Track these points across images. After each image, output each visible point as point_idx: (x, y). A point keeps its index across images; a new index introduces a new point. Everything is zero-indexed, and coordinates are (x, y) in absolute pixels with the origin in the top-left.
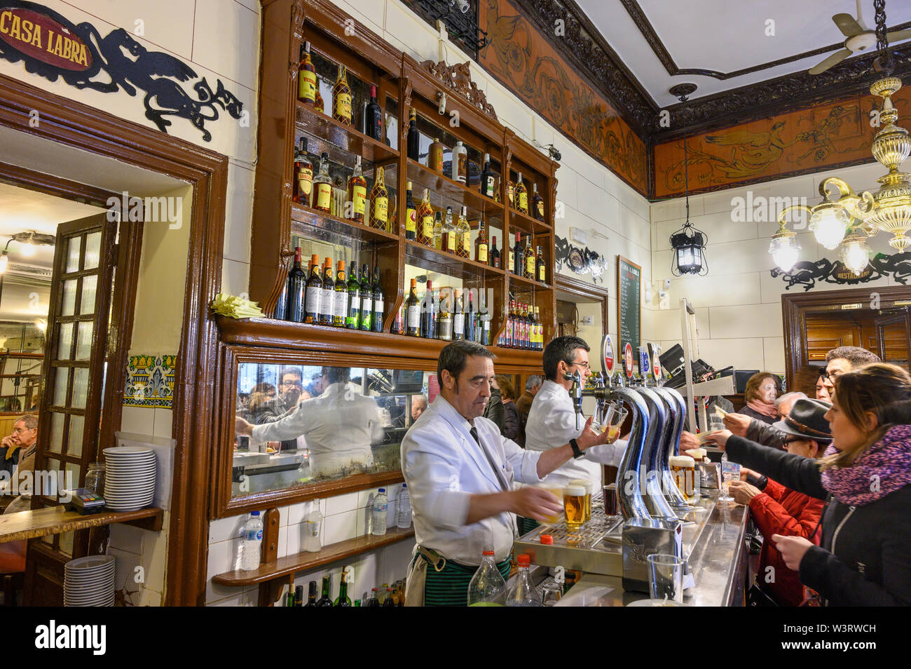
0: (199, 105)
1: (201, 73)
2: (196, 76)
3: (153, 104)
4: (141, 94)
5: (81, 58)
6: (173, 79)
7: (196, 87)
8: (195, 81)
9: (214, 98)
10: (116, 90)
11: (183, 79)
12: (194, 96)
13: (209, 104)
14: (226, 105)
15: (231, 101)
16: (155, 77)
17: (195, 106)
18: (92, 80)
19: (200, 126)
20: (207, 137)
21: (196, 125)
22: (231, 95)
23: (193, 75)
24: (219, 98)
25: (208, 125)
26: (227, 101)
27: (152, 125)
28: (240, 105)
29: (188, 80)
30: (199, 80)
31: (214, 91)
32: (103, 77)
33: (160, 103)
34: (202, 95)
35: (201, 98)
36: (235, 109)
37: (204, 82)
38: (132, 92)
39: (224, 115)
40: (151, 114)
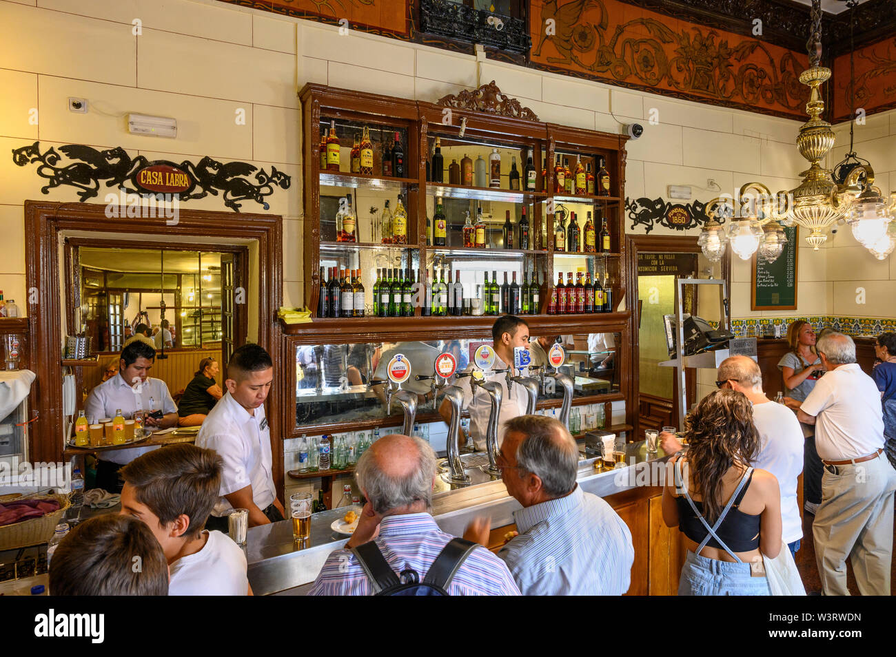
0: (259, 188)
1: (259, 166)
2: (256, 169)
3: (230, 196)
4: (221, 192)
5: (185, 183)
6: (241, 176)
7: (257, 177)
8: (256, 172)
9: (270, 180)
10: (206, 195)
11: (247, 174)
12: (256, 183)
13: (266, 185)
14: (278, 182)
15: (283, 178)
16: (229, 179)
17: (256, 189)
18: (191, 194)
19: (261, 202)
20: (267, 207)
21: (258, 201)
22: (282, 174)
23: (254, 169)
24: (274, 179)
25: (266, 199)
26: (279, 178)
27: (230, 210)
28: (288, 178)
29: (251, 173)
30: (259, 171)
31: (270, 175)
32: (198, 190)
33: (233, 195)
34: (261, 180)
35: (260, 183)
36: (285, 183)
37: (262, 172)
38: (215, 193)
39: (277, 189)
40: (229, 203)
